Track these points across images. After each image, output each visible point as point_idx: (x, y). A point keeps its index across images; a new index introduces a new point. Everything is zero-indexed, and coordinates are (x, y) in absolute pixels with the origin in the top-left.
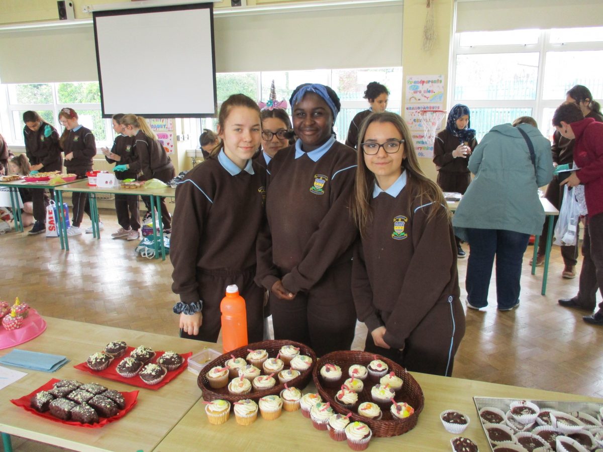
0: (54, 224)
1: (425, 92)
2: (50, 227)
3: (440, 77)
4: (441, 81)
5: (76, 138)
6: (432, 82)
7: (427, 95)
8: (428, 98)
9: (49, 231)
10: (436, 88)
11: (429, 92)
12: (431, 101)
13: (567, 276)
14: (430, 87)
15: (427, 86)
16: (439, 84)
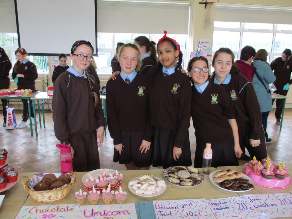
0: (12, 121)
1: (203, 47)
2: (9, 123)
3: (210, 40)
4: (210, 42)
5: (26, 68)
6: (207, 42)
7: (205, 48)
8: (204, 49)
9: (8, 126)
10: (208, 45)
11: (205, 47)
12: (206, 51)
13: (278, 123)
14: (206, 45)
15: (204, 44)
16: (209, 44)
